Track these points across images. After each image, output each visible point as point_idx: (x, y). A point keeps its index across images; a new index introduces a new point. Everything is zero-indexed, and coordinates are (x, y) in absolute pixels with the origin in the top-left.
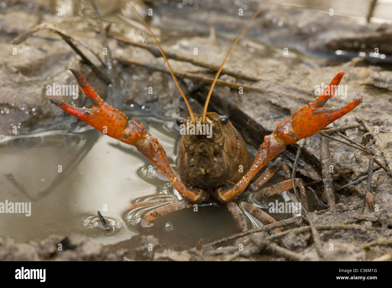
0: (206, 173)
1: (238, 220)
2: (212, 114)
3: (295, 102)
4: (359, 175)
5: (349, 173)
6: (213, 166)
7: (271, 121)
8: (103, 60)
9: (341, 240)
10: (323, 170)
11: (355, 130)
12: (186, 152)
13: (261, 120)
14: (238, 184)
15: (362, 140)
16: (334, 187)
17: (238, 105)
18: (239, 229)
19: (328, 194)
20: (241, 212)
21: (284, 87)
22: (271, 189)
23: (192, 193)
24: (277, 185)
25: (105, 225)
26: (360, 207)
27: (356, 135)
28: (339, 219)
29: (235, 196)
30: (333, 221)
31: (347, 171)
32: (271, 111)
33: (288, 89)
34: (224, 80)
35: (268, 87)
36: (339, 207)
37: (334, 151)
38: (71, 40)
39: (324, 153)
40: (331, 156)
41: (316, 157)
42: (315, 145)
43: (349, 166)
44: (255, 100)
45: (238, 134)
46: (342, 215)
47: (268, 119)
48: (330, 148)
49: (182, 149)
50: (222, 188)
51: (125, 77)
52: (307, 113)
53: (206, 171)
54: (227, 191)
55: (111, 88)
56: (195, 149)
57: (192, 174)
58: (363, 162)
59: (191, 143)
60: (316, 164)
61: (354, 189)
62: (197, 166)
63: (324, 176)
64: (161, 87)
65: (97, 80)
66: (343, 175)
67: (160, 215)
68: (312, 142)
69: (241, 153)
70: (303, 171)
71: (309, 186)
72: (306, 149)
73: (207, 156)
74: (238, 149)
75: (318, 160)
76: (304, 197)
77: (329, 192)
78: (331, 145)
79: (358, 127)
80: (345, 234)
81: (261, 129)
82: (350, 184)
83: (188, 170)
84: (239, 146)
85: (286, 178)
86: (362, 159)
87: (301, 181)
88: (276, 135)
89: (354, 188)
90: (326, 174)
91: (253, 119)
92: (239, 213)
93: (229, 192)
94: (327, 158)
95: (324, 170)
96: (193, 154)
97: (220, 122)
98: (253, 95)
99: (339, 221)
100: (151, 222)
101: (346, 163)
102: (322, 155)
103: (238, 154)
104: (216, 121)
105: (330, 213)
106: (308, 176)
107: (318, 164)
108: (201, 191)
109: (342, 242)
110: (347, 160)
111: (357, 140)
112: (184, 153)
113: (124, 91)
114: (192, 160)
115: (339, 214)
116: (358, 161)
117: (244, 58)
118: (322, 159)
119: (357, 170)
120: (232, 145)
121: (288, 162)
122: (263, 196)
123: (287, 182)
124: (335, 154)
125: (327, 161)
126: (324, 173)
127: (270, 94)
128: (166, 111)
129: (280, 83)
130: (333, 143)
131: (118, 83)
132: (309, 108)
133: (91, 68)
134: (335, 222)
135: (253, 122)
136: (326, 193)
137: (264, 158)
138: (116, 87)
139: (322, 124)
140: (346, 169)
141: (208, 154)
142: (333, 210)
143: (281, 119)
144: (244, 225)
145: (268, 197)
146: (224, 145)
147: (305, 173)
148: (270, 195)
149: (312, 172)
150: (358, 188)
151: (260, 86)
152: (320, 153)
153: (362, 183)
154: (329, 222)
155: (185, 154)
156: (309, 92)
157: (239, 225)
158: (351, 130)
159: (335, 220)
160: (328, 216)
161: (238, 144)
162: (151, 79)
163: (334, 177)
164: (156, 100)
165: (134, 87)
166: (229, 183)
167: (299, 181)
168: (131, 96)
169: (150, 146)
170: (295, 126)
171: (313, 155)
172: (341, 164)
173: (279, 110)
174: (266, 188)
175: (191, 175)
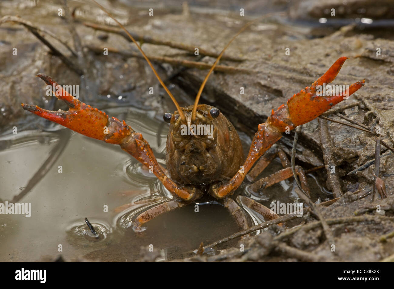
0: (198, 170)
1: (236, 216)
2: (202, 106)
3: (287, 81)
4: (365, 159)
5: (354, 158)
6: (206, 163)
7: (262, 104)
8: (73, 49)
9: (355, 234)
10: (324, 155)
11: (354, 109)
12: (176, 149)
13: (251, 104)
14: (233, 179)
15: (363, 119)
16: (338, 173)
17: (224, 89)
18: (239, 226)
19: (333, 181)
20: (239, 208)
21: (272, 66)
22: (268, 179)
23: (185, 192)
24: (275, 174)
25: (93, 233)
26: (369, 194)
27: (356, 114)
28: (349, 210)
29: (231, 192)
30: (343, 212)
31: (351, 155)
32: (260, 94)
33: (278, 68)
34: (207, 62)
35: (255, 67)
36: (347, 197)
37: (334, 134)
38: (38, 31)
39: (323, 136)
40: (332, 139)
41: (315, 142)
42: (313, 128)
43: (353, 149)
44: (242, 82)
45: (230, 124)
46: (352, 205)
47: (258, 103)
48: (329, 131)
49: (171, 146)
50: (217, 184)
51: (98, 65)
52: (304, 99)
53: (198, 168)
54: (223, 187)
55: (84, 80)
56: (185, 145)
57: (184, 173)
58: (369, 144)
59: (181, 140)
60: (315, 149)
61: (361, 176)
62: (189, 164)
63: (326, 162)
64: (137, 74)
65: (68, 72)
66: (348, 159)
67: (152, 217)
68: (309, 125)
69: (234, 144)
70: (302, 157)
71: (310, 172)
72: (304, 133)
73: (199, 152)
74: (232, 141)
75: (318, 144)
76: (305, 185)
77: (333, 179)
78: (330, 127)
79: (358, 105)
80: (358, 227)
81: (252, 113)
82: (357, 170)
83: (179, 168)
84: (232, 137)
85: (284, 165)
86: (367, 141)
87: (300, 169)
88: (271, 123)
89: (362, 174)
90: (329, 159)
91: (242, 104)
92: (237, 209)
93: (225, 188)
94: (327, 142)
95: (326, 155)
96: (184, 151)
97: (211, 115)
98: (240, 77)
99: (349, 212)
100: (143, 225)
101: (350, 147)
102: (321, 139)
103: (231, 146)
104: (207, 115)
105: (338, 203)
106: (308, 161)
107: (318, 148)
108: (194, 189)
109: (356, 236)
110: (350, 143)
111: (359, 120)
112: (173, 150)
113: (98, 82)
114: (182, 157)
115: (348, 204)
116: (362, 144)
117: (223, 34)
118: (323, 143)
119: (363, 153)
120: (225, 137)
121: (284, 148)
122: (260, 187)
123: (285, 171)
124: (335, 137)
125: (328, 145)
126: (326, 159)
127: (259, 75)
128: (145, 99)
129: (267, 62)
130: (332, 124)
131: (91, 73)
132: (306, 92)
133: (61, 59)
134: (345, 213)
135: (242, 106)
136: (331, 180)
137: (260, 148)
138: (89, 78)
139: (321, 110)
140: (350, 153)
141: (200, 151)
142: (342, 200)
143: (273, 102)
144: (243, 221)
145: (266, 188)
146: (216, 140)
147: (305, 159)
148: (267, 186)
149: (312, 157)
150: (366, 173)
151: (247, 67)
152: (319, 137)
153: (369, 168)
154: (338, 213)
155: (174, 152)
156: (300, 69)
157: (238, 221)
158: (350, 109)
159: (345, 211)
160: (337, 208)
161: (231, 135)
162: (126, 66)
163: (337, 163)
164: (134, 88)
165: (108, 77)
166: (225, 178)
167: (298, 169)
168: (106, 86)
169: (135, 144)
170: (291, 113)
171: (312, 140)
172: (344, 149)
173: (269, 92)
174: (263, 179)
175: (182, 174)
